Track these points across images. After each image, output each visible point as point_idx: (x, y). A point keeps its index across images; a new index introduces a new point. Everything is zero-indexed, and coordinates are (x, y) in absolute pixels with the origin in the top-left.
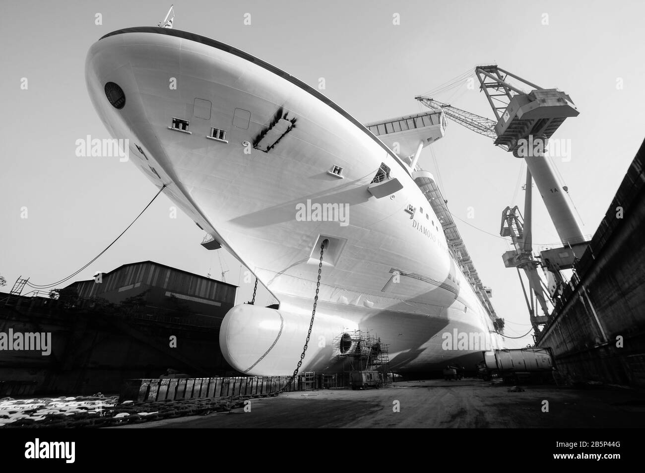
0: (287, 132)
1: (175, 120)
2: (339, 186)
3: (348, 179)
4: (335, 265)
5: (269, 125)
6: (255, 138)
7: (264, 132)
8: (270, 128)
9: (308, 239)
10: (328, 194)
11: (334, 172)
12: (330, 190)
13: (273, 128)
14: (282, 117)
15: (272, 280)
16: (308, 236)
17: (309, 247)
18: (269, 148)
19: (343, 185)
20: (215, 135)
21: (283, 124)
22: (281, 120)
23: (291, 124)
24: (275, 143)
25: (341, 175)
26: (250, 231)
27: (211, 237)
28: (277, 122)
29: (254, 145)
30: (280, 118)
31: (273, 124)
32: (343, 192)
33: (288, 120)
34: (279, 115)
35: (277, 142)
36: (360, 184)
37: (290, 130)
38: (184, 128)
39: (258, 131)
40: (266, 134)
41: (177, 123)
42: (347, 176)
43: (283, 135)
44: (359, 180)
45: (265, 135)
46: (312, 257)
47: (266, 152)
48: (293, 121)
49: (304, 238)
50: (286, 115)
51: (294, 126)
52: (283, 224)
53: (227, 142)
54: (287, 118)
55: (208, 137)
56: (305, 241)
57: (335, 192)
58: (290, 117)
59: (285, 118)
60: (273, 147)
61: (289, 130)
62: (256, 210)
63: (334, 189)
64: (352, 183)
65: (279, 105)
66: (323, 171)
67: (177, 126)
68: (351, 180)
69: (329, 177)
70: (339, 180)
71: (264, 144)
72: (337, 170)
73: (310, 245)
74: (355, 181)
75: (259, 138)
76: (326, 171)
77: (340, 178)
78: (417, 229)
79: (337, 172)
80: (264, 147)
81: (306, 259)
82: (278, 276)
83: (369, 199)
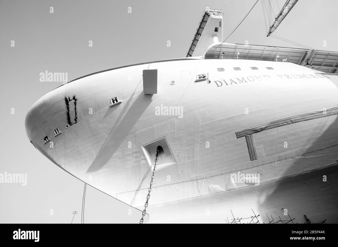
0: (75, 105)
2: (124, 108)
3: (126, 99)
4: (176, 162)
5: (67, 110)
6: (67, 121)
7: (68, 114)
8: (69, 111)
9: (138, 154)
10: (122, 118)
12: (121, 114)
13: (70, 109)
14: (69, 101)
16: (136, 153)
17: (143, 159)
18: (75, 120)
19: (126, 105)
20: (56, 133)
22: (70, 103)
23: (74, 100)
24: (76, 115)
25: (119, 101)
26: (102, 171)
28: (69, 105)
29: (70, 124)
30: (68, 102)
31: (68, 108)
33: (71, 100)
34: (67, 101)
35: (76, 114)
38: (48, 139)
39: (66, 116)
40: (69, 115)
42: (123, 98)
43: (75, 108)
44: (133, 94)
47: (76, 123)
48: (74, 98)
49: (135, 155)
50: (69, 98)
51: (76, 100)
52: (115, 154)
53: (61, 132)
54: (71, 99)
55: (55, 136)
56: (136, 157)
57: (125, 114)
58: (71, 98)
59: (70, 100)
60: (76, 118)
61: (75, 103)
62: (95, 157)
63: (123, 112)
65: (64, 98)
66: (107, 108)
67: (46, 141)
68: (129, 98)
69: (114, 108)
71: (72, 120)
72: (114, 100)
73: (143, 157)
74: (131, 96)
75: (69, 119)
76: (109, 106)
77: (120, 103)
78: (227, 84)
79: (115, 102)
80: (74, 121)
81: (149, 169)
82: (137, 193)
83: (151, 99)
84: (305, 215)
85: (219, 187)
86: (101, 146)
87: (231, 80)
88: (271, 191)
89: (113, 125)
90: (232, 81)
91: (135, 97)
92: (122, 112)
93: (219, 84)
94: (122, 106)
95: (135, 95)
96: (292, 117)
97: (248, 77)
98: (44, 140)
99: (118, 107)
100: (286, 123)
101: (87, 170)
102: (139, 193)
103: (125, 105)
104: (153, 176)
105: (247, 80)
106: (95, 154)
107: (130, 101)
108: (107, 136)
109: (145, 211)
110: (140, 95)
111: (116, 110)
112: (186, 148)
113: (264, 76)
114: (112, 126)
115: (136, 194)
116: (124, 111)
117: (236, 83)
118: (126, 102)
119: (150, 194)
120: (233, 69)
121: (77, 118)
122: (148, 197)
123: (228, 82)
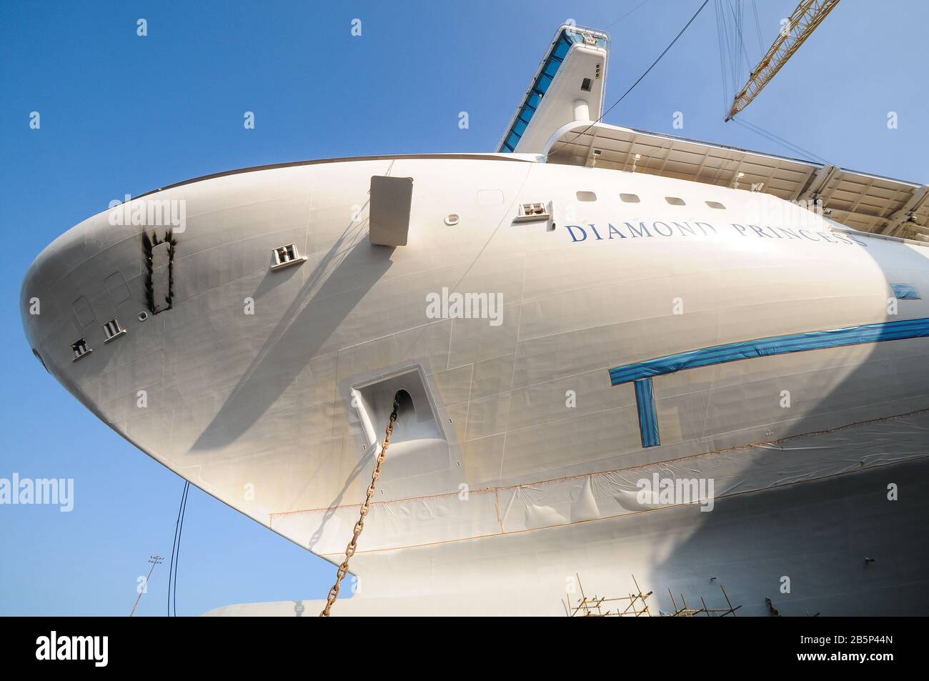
0: (171, 258)
1: (74, 346)
2: (312, 277)
3: (317, 254)
5: (146, 269)
6: (145, 300)
7: (149, 283)
8: (151, 272)
9: (341, 410)
10: (304, 305)
11: (282, 260)
12: (299, 295)
13: (154, 268)
14: (153, 245)
15: (320, 531)
16: (335, 405)
17: (353, 425)
18: (169, 300)
19: (316, 271)
20: (110, 332)
21: (160, 252)
22: (155, 250)
23: (168, 244)
24: (170, 286)
25: (297, 256)
26: (235, 449)
28: (151, 256)
29: (151, 311)
30: (151, 248)
31: (149, 264)
33: (161, 242)
34: (147, 244)
35: (171, 283)
36: (347, 248)
37: (173, 252)
38: (85, 349)
39: (140, 288)
40: (152, 283)
41: (77, 348)
42: (311, 251)
43: (170, 267)
44: (340, 242)
45: (152, 286)
47: (170, 308)
48: (169, 237)
49: (331, 411)
50: (155, 237)
51: (173, 243)
52: (275, 406)
53: (125, 331)
54: (158, 240)
55: (106, 340)
56: (335, 417)
57: (313, 293)
58: (161, 237)
59: (156, 243)
60: (171, 294)
61: (171, 253)
62: (217, 408)
63: (306, 289)
64: (331, 256)
65: (139, 233)
66: (263, 273)
67: (79, 352)
68: (326, 251)
69: (282, 275)
70: (303, 268)
71: (160, 300)
72: (284, 253)
73: (353, 419)
74: (334, 247)
75: (149, 295)
76: (267, 270)
77: (301, 262)
78: (599, 238)
79: (287, 258)
80: (163, 303)
81: (367, 454)
82: (330, 516)
83: (390, 259)
84: (769, 600)
85: (552, 514)
86: (238, 381)
87: (610, 226)
88: (688, 532)
89: (276, 324)
90: (612, 231)
91: (345, 248)
92: (304, 288)
93: (577, 234)
94: (304, 273)
95: (343, 244)
96: (759, 341)
97: (656, 224)
98: (75, 349)
99: (295, 272)
100: (741, 355)
101: (191, 444)
102: (334, 516)
103: (313, 269)
104: (377, 471)
105: (652, 231)
106: (217, 399)
107: (328, 261)
108: (255, 353)
109: (345, 565)
110: (358, 247)
111: (289, 282)
112: (475, 401)
113: (697, 224)
114: (274, 325)
115: (326, 519)
116: (310, 285)
117: (623, 237)
118: (318, 261)
119: (364, 521)
120: (619, 198)
121: (174, 294)
122: (357, 530)
123: (604, 232)
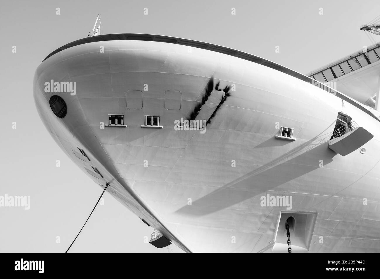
0: (222, 103)
1: (111, 116)
2: (293, 150)
3: (302, 140)
4: (308, 249)
5: (202, 100)
6: (189, 117)
7: (198, 108)
8: (204, 103)
9: (268, 220)
10: (281, 162)
11: (283, 135)
12: (283, 156)
13: (207, 102)
14: (214, 88)
16: (268, 217)
17: (271, 230)
19: (297, 148)
20: (149, 123)
21: (216, 96)
22: (214, 92)
23: (224, 94)
24: (211, 118)
25: (292, 137)
26: (200, 220)
27: (159, 233)
28: (209, 94)
30: (212, 90)
31: (205, 98)
32: (299, 156)
33: (220, 90)
34: (211, 86)
35: (213, 116)
36: (317, 143)
37: (225, 100)
38: (119, 123)
39: (191, 108)
40: (200, 110)
41: (112, 119)
42: (299, 137)
43: (218, 107)
44: (315, 139)
45: (198, 111)
46: (278, 242)
48: (227, 90)
49: (263, 219)
50: (218, 85)
51: (228, 95)
52: (236, 206)
53: (162, 127)
54: (219, 88)
55: (143, 126)
56: (264, 223)
57: (289, 159)
58: (222, 87)
59: (217, 89)
61: (223, 100)
62: (202, 195)
63: (287, 155)
64: (307, 144)
65: (208, 77)
66: (270, 136)
67: (113, 122)
68: (306, 141)
69: (279, 142)
70: (291, 144)
72: (286, 132)
73: (272, 227)
74: (311, 140)
76: (273, 136)
77: (292, 140)
79: (286, 135)
81: (270, 245)
83: (333, 158)
86: (222, 185)
89: (261, 166)
91: (315, 143)
92: (286, 154)
94: (290, 146)
95: (316, 140)
99: (286, 144)
103: (296, 146)
106: (205, 191)
107: (306, 146)
108: (241, 175)
110: (322, 145)
111: (280, 147)
114: (260, 165)
116: (290, 154)
118: (300, 144)
121: (211, 122)
